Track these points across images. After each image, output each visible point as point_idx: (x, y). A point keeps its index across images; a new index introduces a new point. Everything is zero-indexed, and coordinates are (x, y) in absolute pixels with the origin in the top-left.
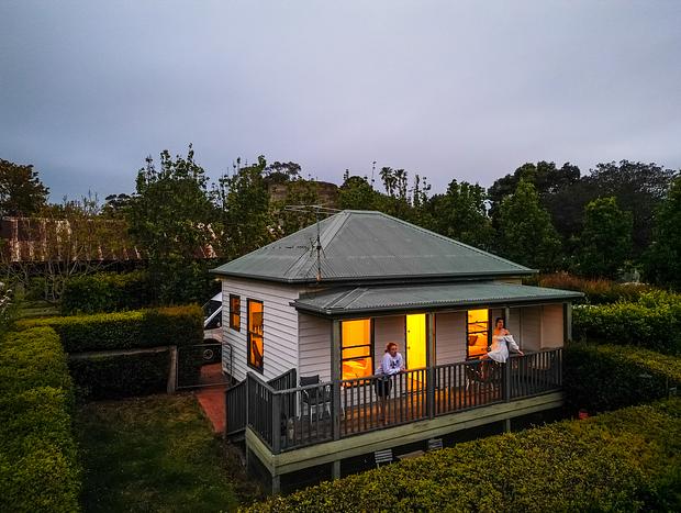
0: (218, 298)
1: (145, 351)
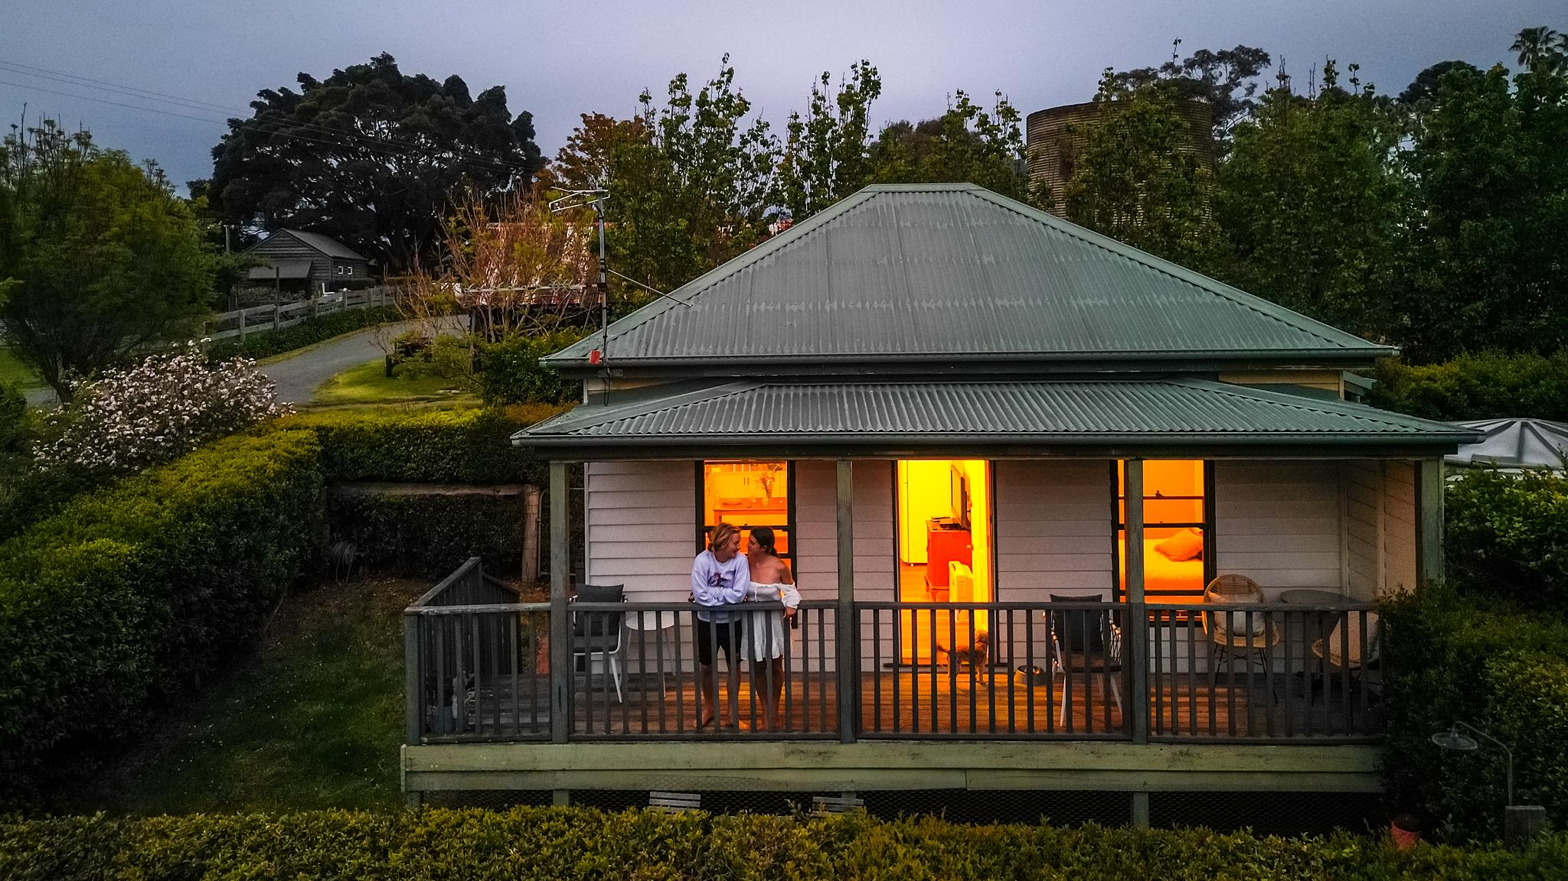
1: (478, 491)
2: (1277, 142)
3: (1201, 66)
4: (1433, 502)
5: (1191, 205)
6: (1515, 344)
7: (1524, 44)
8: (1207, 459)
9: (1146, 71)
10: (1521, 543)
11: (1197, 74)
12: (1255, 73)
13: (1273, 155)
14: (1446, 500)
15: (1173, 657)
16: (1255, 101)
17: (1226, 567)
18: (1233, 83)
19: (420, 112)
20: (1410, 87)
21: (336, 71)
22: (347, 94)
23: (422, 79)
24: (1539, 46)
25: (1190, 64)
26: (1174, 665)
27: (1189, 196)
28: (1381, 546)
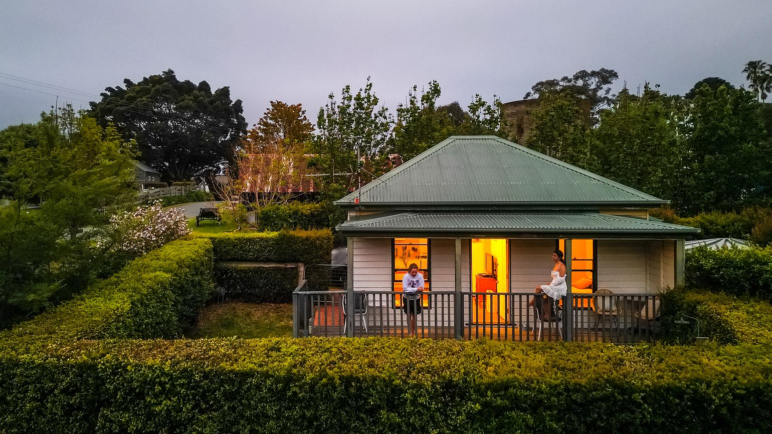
1: (278, 265)
2: (623, 119)
3: (582, 79)
4: (681, 257)
5: (583, 147)
6: (726, 209)
7: (750, 69)
8: (594, 239)
9: (553, 81)
10: (712, 268)
11: (580, 83)
12: (610, 83)
13: (620, 125)
14: (686, 256)
15: (582, 322)
16: (610, 97)
17: (601, 286)
18: (599, 88)
19: (188, 100)
20: (691, 90)
21: (145, 78)
22: (151, 90)
23: (188, 82)
24: (757, 70)
25: (576, 78)
26: (582, 325)
27: (582, 144)
28: (662, 275)
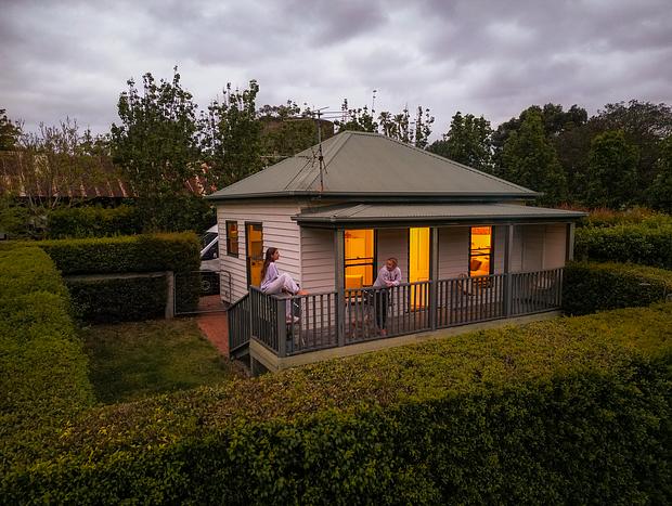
0: (215, 229)
1: (141, 276)
